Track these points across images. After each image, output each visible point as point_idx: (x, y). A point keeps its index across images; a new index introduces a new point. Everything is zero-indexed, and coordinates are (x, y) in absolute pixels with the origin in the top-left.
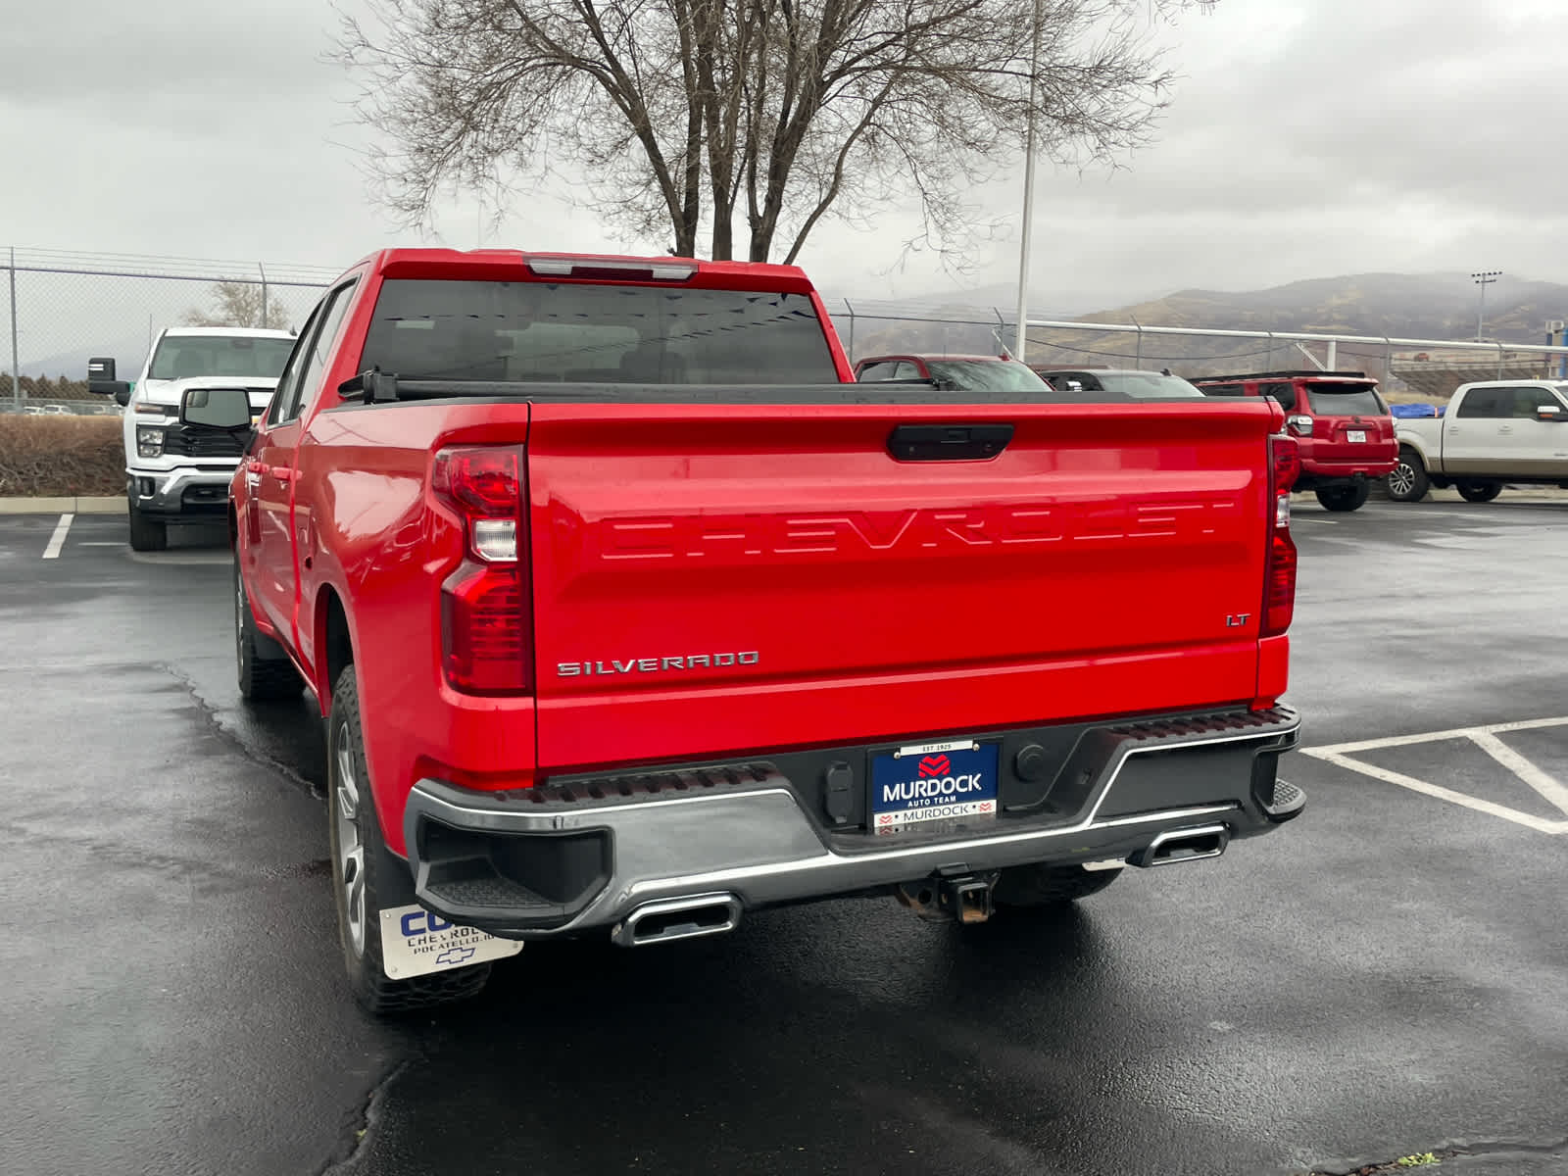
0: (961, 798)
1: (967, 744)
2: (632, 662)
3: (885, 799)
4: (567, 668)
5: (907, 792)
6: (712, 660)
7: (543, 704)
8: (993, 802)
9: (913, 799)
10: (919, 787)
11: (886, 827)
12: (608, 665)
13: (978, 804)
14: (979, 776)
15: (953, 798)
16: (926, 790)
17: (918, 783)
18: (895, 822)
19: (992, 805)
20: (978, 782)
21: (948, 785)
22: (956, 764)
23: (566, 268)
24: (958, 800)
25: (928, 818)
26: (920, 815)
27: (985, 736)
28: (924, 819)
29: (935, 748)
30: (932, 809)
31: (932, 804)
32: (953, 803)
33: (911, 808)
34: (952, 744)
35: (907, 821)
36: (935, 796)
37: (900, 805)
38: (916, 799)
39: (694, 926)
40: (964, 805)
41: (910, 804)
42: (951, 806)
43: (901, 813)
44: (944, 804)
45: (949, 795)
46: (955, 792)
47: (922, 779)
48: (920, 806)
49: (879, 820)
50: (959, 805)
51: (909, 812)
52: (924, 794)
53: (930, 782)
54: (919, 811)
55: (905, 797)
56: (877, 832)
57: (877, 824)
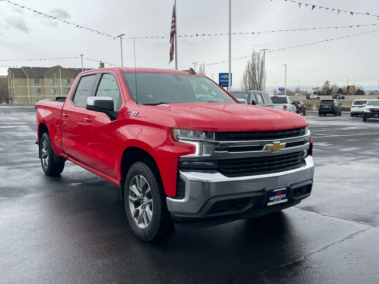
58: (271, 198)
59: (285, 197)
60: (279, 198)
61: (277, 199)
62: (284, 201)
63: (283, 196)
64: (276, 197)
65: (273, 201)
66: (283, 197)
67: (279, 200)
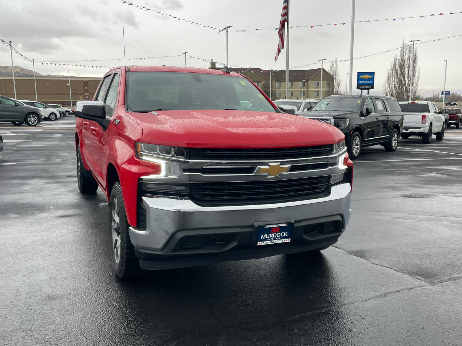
58: (262, 235)
59: (287, 235)
60: (277, 237)
61: (274, 238)
62: (285, 241)
63: (283, 234)
64: (271, 235)
65: (267, 241)
66: (283, 236)
67: (276, 240)
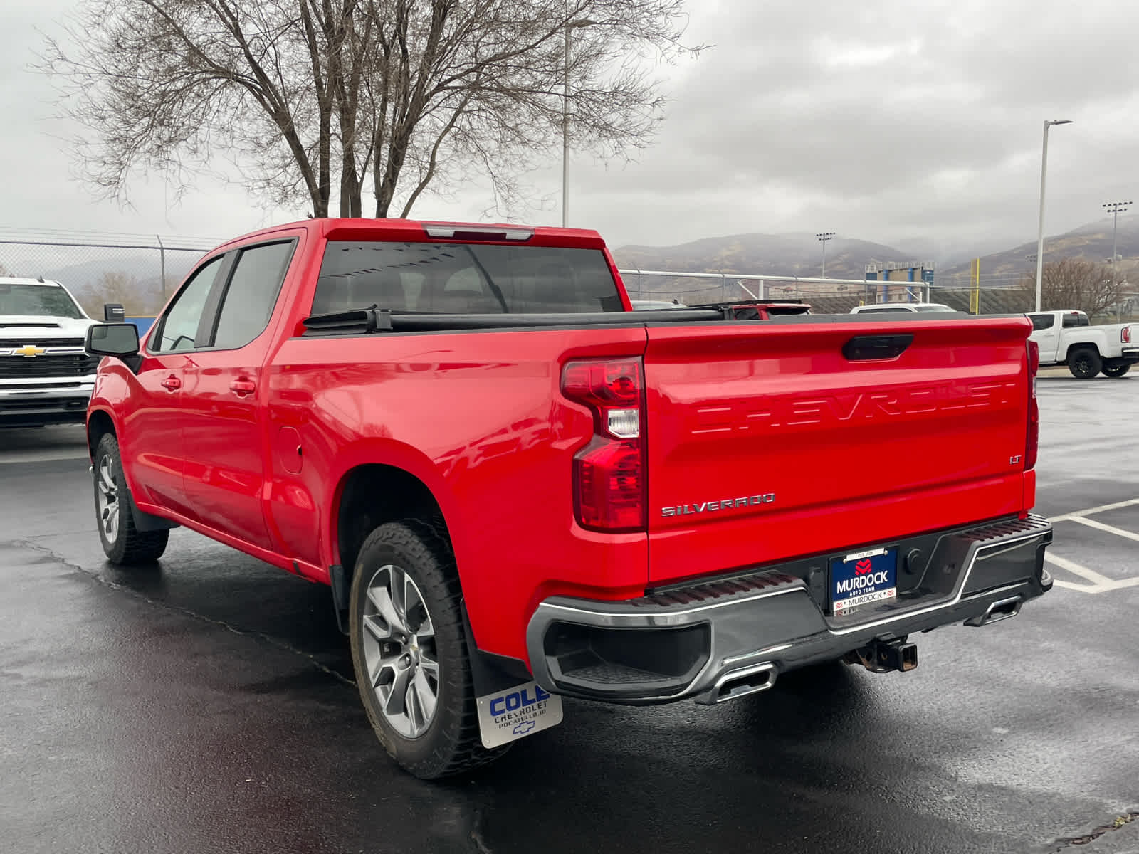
0: (878, 587)
1: (880, 551)
2: (704, 504)
3: (838, 592)
4: (668, 511)
5: (849, 586)
6: (748, 500)
7: (652, 537)
8: (894, 590)
9: (853, 590)
10: (856, 582)
11: (840, 611)
12: (691, 508)
13: (887, 591)
14: (886, 572)
15: (873, 588)
16: (859, 584)
17: (855, 579)
18: (845, 607)
19: (893, 592)
20: (886, 576)
21: (870, 580)
22: (874, 565)
23: (449, 232)
24: (876, 590)
25: (862, 603)
26: (856, 601)
27: (890, 545)
28: (859, 604)
29: (864, 555)
30: (863, 596)
31: (862, 593)
32: (873, 592)
33: (852, 596)
34: (873, 551)
35: (851, 606)
36: (865, 587)
37: (845, 595)
38: (855, 590)
39: (748, 687)
40: (879, 592)
41: (851, 594)
42: (873, 594)
43: (847, 601)
44: (869, 592)
45: (871, 587)
46: (874, 585)
47: (857, 577)
48: (856, 596)
49: (837, 606)
50: (877, 593)
51: (851, 599)
52: (858, 587)
53: (862, 578)
54: (856, 598)
55: (848, 589)
56: (835, 614)
57: (835, 609)
